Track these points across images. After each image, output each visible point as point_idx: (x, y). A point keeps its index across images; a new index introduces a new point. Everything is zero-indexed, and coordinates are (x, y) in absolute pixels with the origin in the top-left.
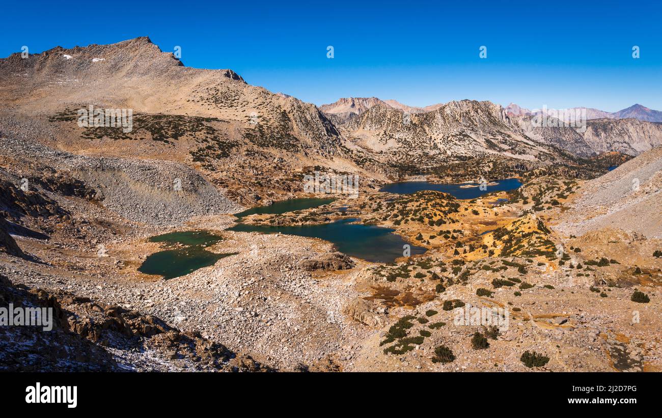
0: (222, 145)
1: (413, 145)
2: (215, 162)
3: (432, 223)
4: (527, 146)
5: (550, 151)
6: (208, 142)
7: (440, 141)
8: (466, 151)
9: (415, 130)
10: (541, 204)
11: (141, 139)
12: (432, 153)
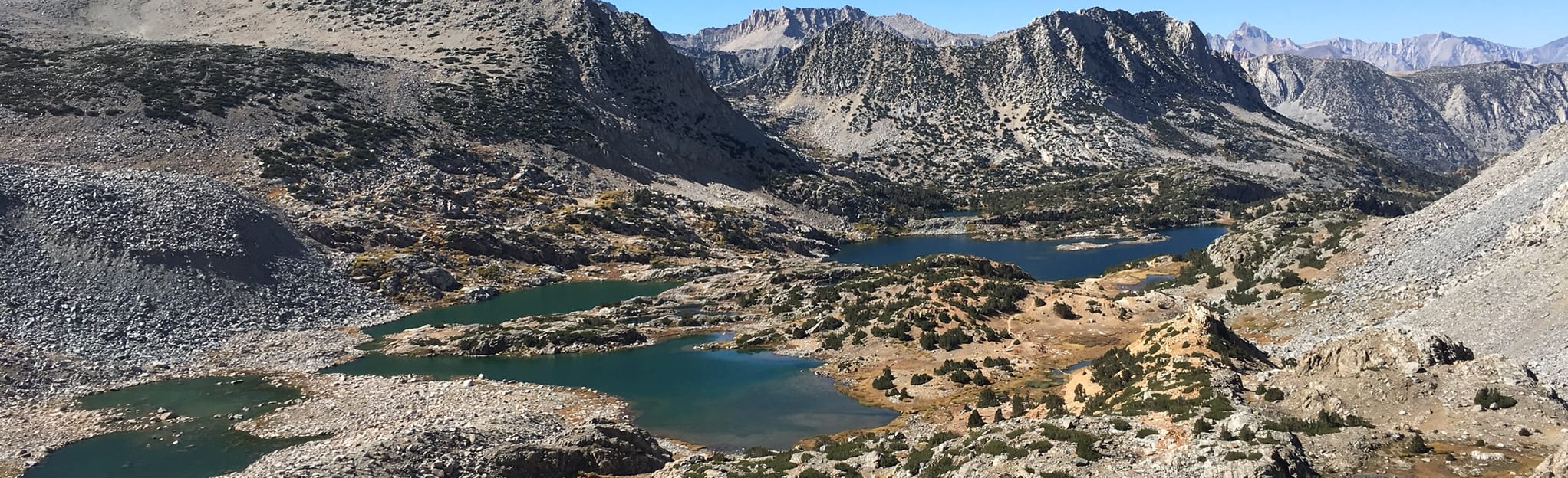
0: (357, 133)
1: (946, 136)
2: (329, 180)
3: (930, 343)
4: (1270, 137)
5: (1337, 152)
6: (316, 122)
7: (1019, 124)
8: (1093, 153)
9: (950, 93)
10: (1253, 284)
11: (112, 113)
12: (998, 158)
